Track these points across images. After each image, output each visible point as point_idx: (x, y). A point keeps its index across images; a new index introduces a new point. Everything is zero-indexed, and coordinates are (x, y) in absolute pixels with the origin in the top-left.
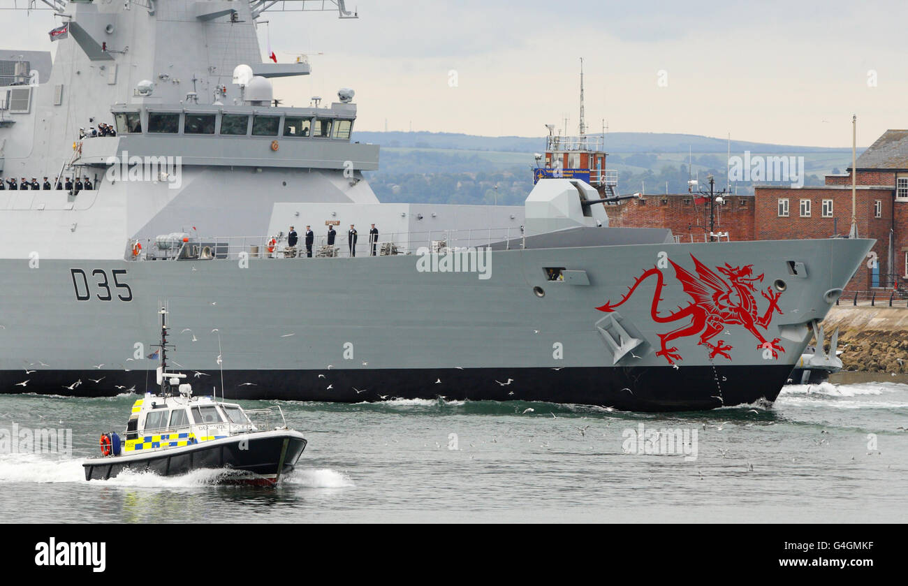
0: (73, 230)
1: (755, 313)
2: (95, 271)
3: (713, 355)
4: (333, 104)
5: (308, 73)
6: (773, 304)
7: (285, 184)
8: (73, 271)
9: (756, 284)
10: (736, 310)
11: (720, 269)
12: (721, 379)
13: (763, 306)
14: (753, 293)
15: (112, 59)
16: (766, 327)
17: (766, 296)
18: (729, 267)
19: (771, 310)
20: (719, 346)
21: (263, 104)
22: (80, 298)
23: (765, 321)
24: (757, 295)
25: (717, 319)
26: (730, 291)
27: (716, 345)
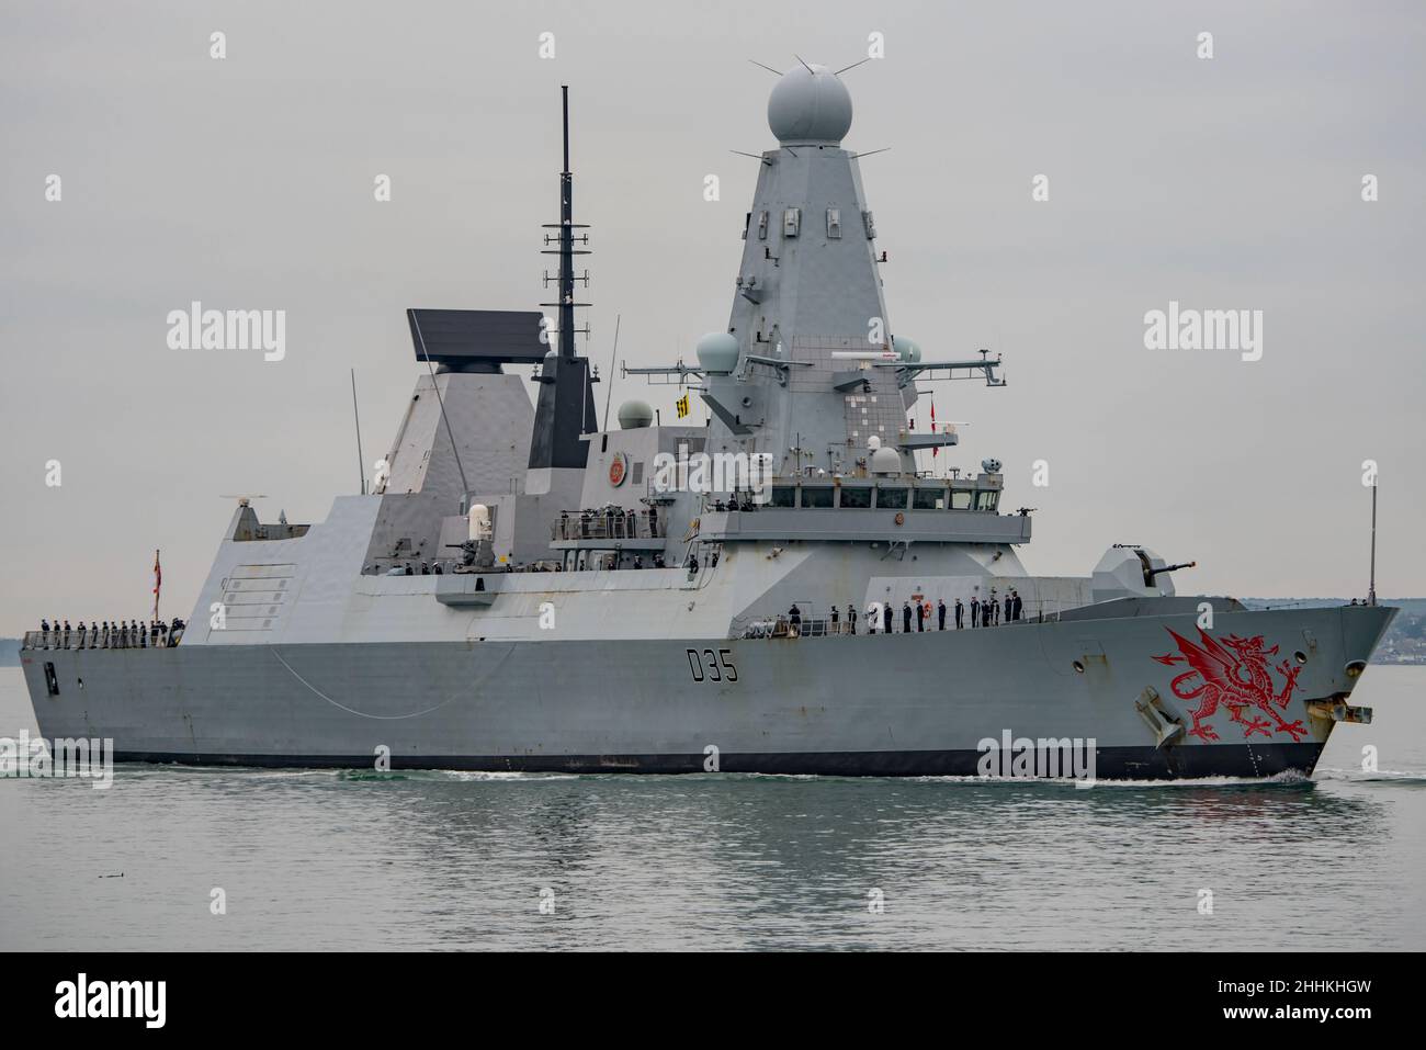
0: (690, 610)
1: (1270, 690)
2: (707, 651)
3: (1248, 734)
4: (980, 475)
5: (954, 444)
6: (1291, 683)
7: (915, 558)
8: (689, 651)
9: (1269, 658)
10: (1247, 687)
11: (1224, 641)
12: (1256, 758)
13: (1279, 683)
14: (1266, 669)
15: (750, 432)
16: (1284, 707)
17: (1282, 671)
18: (1234, 637)
19: (1288, 688)
20: (1256, 721)
21: (889, 476)
22: (697, 680)
23: (1285, 697)
24: (1271, 670)
25: (1232, 698)
26: (1239, 666)
27: (1252, 721)
